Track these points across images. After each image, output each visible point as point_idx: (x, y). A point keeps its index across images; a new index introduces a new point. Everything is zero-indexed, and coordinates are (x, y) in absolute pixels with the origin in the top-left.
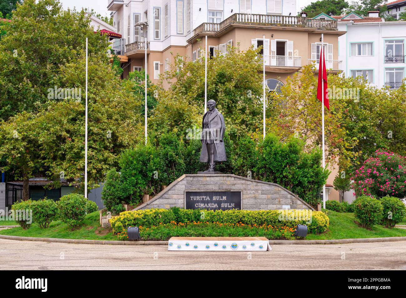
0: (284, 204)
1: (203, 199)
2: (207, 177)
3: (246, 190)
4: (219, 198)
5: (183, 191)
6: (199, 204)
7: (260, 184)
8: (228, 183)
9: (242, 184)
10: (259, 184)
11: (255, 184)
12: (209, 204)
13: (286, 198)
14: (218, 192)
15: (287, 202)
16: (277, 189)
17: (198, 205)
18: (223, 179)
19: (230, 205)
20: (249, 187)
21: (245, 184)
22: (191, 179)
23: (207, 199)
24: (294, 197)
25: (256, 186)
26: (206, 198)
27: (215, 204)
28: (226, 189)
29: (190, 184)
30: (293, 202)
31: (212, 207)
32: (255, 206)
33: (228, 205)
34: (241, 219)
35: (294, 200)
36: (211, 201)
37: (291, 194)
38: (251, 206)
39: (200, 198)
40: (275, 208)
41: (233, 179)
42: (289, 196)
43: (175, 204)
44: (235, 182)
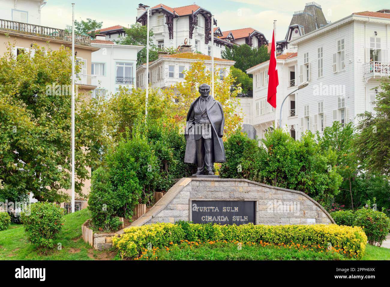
0: (309, 217)
1: (211, 210)
2: (216, 181)
3: (263, 199)
4: (230, 209)
5: (188, 200)
6: (207, 217)
7: (281, 191)
8: (241, 190)
9: (258, 191)
10: (279, 192)
11: (274, 191)
12: (219, 217)
13: (311, 209)
14: (229, 201)
15: (313, 215)
16: (302, 199)
17: (205, 219)
18: (234, 185)
19: (243, 218)
20: (267, 195)
21: (261, 191)
22: (198, 183)
23: (215, 211)
24: (319, 209)
25: (275, 194)
26: (214, 209)
27: (225, 217)
28: (238, 198)
29: (195, 190)
30: (318, 214)
31: (222, 220)
32: (274, 220)
33: (240, 219)
34: (261, 236)
35: (319, 212)
36: (221, 213)
37: (316, 205)
38: (268, 219)
39: (207, 209)
40: (299, 222)
41: (246, 184)
42: (315, 207)
43: (180, 216)
44: (249, 189)
